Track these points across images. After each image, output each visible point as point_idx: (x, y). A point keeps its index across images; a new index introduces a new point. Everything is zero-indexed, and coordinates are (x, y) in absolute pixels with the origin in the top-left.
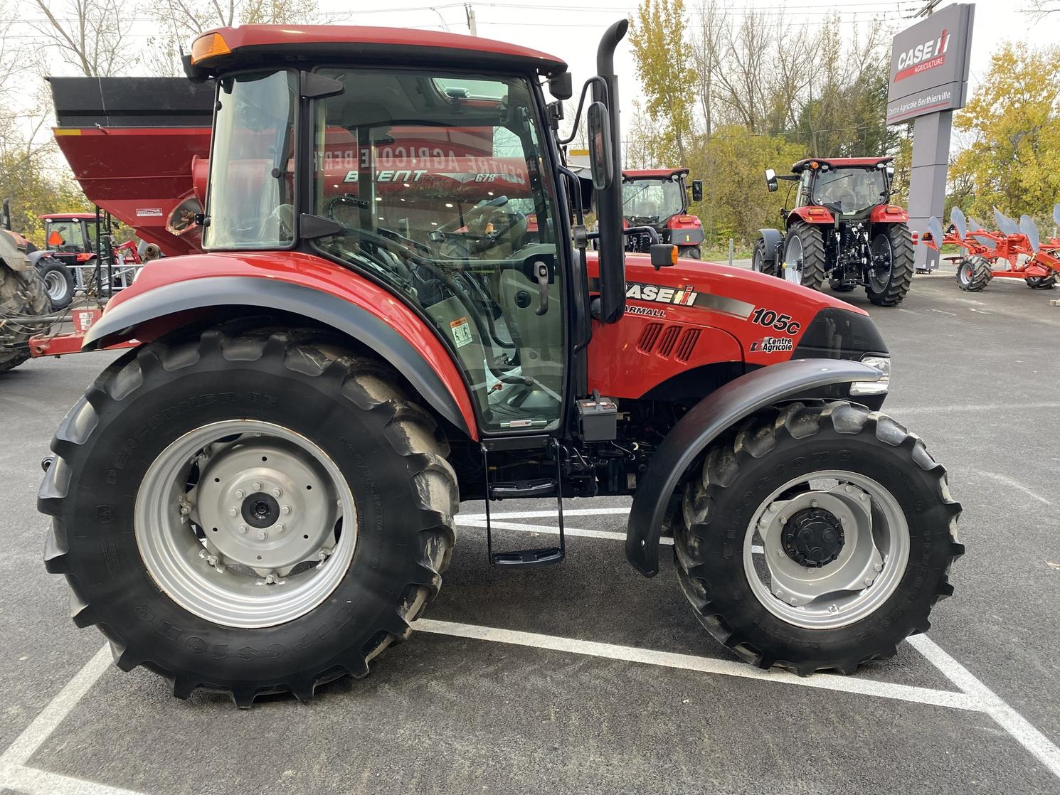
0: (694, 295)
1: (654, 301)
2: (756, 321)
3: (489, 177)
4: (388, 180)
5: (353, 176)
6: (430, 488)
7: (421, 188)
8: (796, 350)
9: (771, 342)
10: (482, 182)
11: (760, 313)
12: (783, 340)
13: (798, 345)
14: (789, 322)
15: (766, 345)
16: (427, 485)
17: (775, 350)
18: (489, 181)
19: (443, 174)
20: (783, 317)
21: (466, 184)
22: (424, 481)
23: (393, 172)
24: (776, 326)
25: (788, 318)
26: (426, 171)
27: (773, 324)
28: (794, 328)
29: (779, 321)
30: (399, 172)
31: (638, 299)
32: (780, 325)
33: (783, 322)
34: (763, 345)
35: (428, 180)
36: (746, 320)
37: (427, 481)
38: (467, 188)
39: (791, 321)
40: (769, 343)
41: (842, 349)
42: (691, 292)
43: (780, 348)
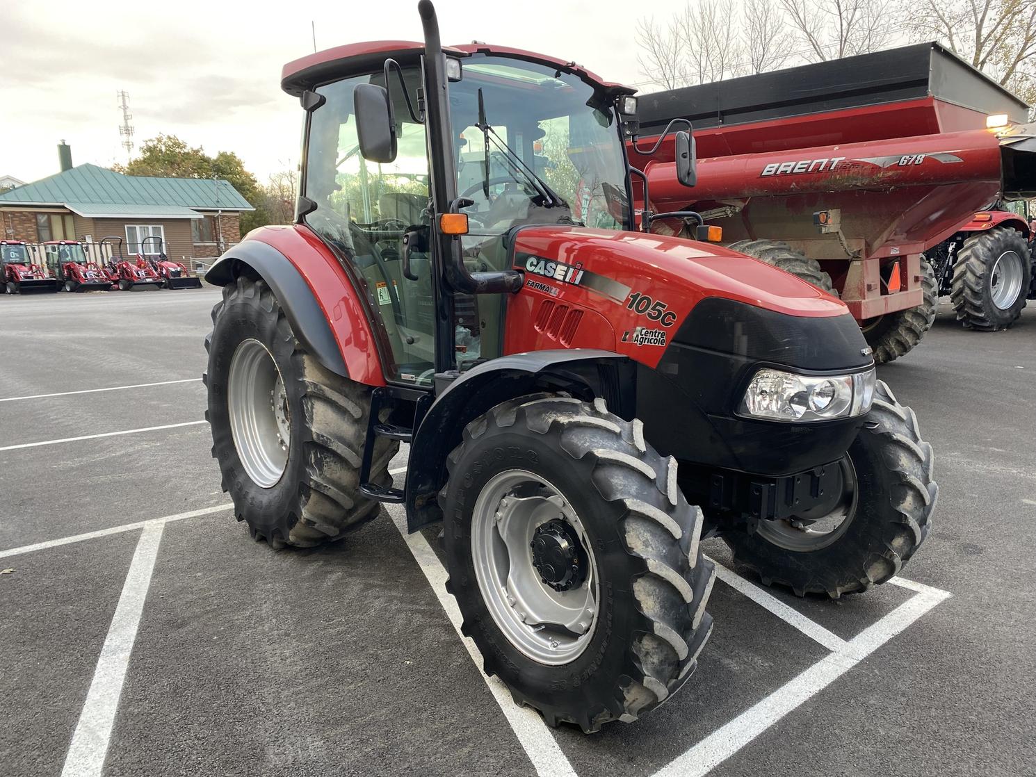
0: (581, 273)
1: (552, 277)
2: (630, 307)
3: (916, 159)
4: (804, 170)
5: (770, 169)
6: (314, 410)
7: (838, 177)
8: (670, 346)
9: (643, 333)
10: (907, 165)
11: (635, 297)
12: (656, 332)
13: (672, 341)
14: (664, 311)
15: (637, 336)
16: (312, 408)
17: (646, 343)
18: (916, 162)
19: (862, 160)
20: (658, 304)
21: (888, 169)
22: (310, 404)
23: (809, 162)
24: (650, 315)
25: (664, 306)
26: (843, 158)
27: (647, 312)
28: (669, 319)
29: (652, 309)
30: (815, 161)
31: (542, 275)
32: (655, 314)
33: (658, 310)
34: (635, 335)
35: (845, 168)
36: (621, 304)
37: (313, 405)
38: (890, 174)
39: (666, 310)
40: (641, 335)
41: (748, 357)
42: (579, 270)
43: (652, 341)
